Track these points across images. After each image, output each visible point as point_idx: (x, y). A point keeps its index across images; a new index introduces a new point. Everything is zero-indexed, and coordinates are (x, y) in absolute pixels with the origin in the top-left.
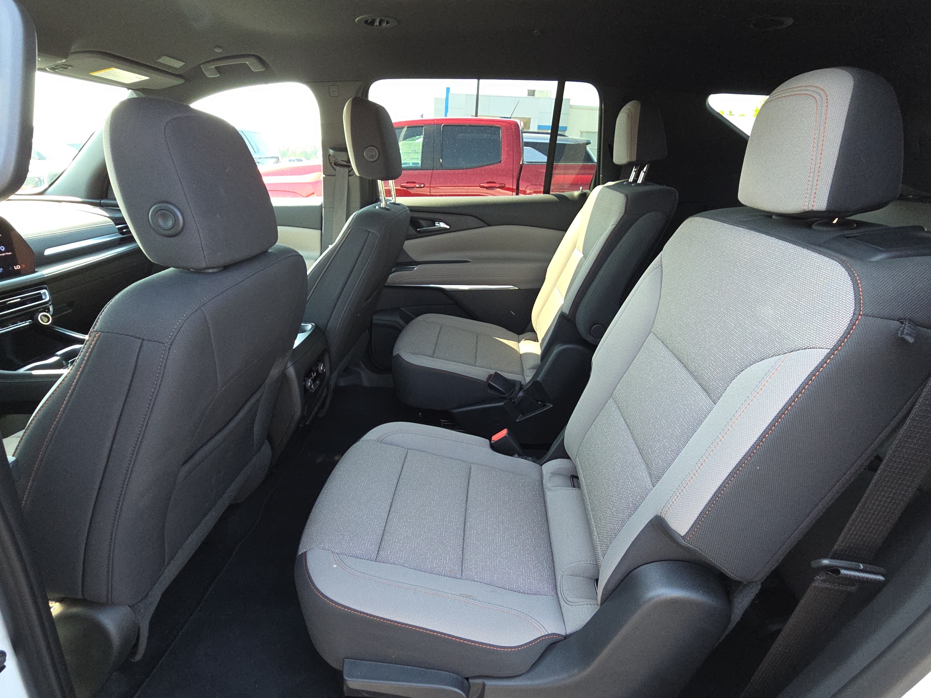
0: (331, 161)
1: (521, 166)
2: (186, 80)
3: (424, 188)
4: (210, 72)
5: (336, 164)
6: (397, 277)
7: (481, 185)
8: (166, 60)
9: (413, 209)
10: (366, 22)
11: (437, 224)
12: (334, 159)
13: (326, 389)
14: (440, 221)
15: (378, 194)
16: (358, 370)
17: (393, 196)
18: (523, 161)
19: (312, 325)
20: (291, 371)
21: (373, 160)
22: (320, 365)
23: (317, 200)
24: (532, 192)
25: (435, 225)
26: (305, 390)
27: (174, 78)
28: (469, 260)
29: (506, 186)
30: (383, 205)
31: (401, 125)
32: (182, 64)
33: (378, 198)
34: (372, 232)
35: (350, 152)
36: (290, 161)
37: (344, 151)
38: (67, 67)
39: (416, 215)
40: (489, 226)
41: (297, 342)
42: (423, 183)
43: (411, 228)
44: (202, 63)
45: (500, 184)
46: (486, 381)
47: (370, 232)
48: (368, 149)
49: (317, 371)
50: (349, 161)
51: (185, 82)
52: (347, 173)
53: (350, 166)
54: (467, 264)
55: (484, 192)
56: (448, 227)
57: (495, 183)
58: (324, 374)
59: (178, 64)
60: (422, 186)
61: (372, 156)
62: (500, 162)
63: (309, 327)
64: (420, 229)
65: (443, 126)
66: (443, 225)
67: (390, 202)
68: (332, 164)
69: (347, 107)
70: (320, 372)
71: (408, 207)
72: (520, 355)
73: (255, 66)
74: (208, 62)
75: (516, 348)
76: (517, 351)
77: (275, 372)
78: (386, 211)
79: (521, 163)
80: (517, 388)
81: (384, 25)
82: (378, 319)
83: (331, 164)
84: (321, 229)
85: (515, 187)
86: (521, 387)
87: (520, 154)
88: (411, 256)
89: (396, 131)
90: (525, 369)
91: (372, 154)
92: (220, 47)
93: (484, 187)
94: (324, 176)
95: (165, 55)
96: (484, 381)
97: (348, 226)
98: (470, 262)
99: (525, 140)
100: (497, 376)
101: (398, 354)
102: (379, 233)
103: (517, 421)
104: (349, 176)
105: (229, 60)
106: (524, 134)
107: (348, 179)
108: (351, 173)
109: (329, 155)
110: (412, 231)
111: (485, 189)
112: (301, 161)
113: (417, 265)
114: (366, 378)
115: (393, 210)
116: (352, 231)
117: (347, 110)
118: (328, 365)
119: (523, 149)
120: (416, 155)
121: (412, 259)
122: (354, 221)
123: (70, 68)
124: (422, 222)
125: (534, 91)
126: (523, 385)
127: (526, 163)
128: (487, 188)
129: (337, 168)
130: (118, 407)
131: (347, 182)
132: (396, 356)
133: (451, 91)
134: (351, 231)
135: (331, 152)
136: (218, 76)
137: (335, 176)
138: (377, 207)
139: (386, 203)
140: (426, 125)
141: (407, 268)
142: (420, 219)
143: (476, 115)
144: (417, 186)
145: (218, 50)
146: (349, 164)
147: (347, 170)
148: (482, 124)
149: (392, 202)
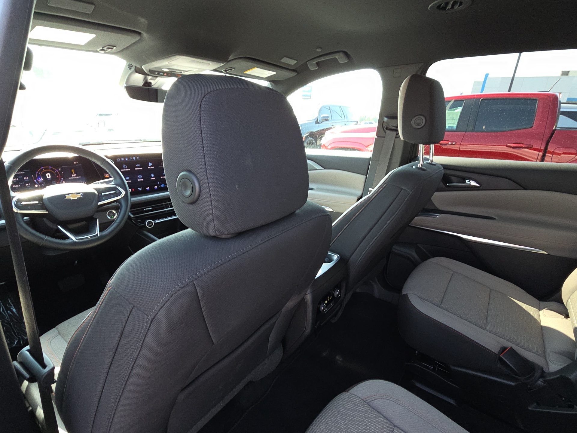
0: (384, 126)
1: (554, 131)
2: (298, 73)
3: (456, 145)
4: (312, 67)
5: (387, 129)
6: (421, 221)
7: (508, 145)
8: (285, 60)
9: (446, 167)
10: (439, 7)
11: (467, 181)
12: (386, 125)
13: (339, 306)
14: (470, 179)
15: (417, 152)
16: (373, 283)
17: (431, 154)
18: (556, 127)
19: (338, 256)
20: (309, 297)
21: (419, 127)
22: (336, 291)
23: (367, 154)
24: (562, 153)
25: (465, 182)
26: (317, 312)
27: (290, 72)
28: (495, 217)
29: (534, 147)
30: (420, 165)
31: (450, 99)
32: (295, 62)
33: (417, 155)
34: (404, 189)
35: (400, 119)
36: (365, 123)
37: (395, 119)
38: (231, 69)
39: (449, 172)
40: (525, 189)
41: (320, 273)
42: (455, 141)
43: (442, 183)
44: (308, 61)
45: (526, 145)
46: (497, 353)
47: (402, 189)
48: (416, 118)
49: (333, 296)
50: (397, 127)
51: (297, 74)
52: (395, 135)
53: (397, 131)
54: (493, 221)
55: (509, 150)
56: (478, 185)
57: (523, 144)
58: (338, 298)
59: (293, 62)
60: (454, 143)
61: (418, 124)
62: (532, 127)
63: (335, 257)
64: (449, 184)
65: (481, 100)
66: (473, 183)
67: (427, 162)
68: (385, 129)
69: (405, 84)
70: (336, 296)
71: (442, 165)
72: (541, 326)
73: (341, 59)
74: (312, 59)
75: (536, 316)
76: (537, 321)
77: (290, 304)
78: (422, 171)
79: (554, 128)
80: (537, 374)
81: (456, 7)
82: (397, 249)
83: (383, 129)
84: (367, 175)
85: (542, 148)
86: (543, 374)
87: (555, 120)
88: (436, 205)
89: (446, 103)
90: (548, 351)
91: (419, 122)
92: (321, 48)
93: (510, 147)
94: (376, 137)
95: (285, 57)
96: (495, 353)
97: (384, 182)
98: (495, 219)
99: (561, 110)
100: (512, 353)
101: (407, 294)
102: (411, 191)
103: (530, 408)
104: (396, 138)
105: (325, 57)
106: (562, 105)
107: (395, 140)
108: (397, 136)
109: (383, 122)
110: (442, 185)
111: (511, 148)
112: (372, 123)
113: (440, 214)
114: (378, 291)
115: (428, 170)
116: (387, 186)
117: (404, 85)
118: (343, 291)
119: (558, 117)
120: (454, 121)
121: (436, 207)
122: (390, 178)
123: (233, 69)
124: (453, 178)
125: (569, 72)
126: (545, 372)
127: (558, 129)
128: (513, 148)
129: (388, 132)
130: (108, 358)
131: (393, 142)
132: (404, 295)
133: (489, 76)
134: (385, 186)
135: (385, 119)
136: (317, 68)
137: (384, 137)
138: (414, 167)
139: (423, 162)
140: (466, 99)
141: (431, 215)
142: (452, 176)
143: (509, 91)
144: (450, 143)
145: (319, 50)
146: (397, 129)
147: (395, 133)
148: (515, 97)
149: (429, 162)
